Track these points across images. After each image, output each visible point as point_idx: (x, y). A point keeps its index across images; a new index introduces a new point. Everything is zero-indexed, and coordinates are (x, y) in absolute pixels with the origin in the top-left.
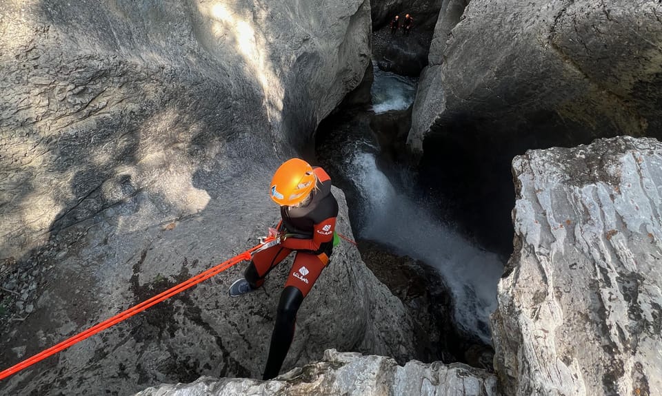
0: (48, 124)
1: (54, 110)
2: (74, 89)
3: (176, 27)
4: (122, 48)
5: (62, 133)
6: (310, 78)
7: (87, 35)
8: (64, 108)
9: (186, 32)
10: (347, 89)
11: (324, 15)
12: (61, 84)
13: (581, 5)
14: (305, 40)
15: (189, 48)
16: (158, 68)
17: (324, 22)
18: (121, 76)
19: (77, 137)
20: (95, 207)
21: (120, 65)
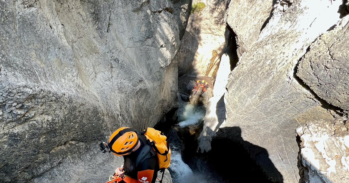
0: (3, 126)
1: (5, 118)
2: (17, 105)
3: (69, 71)
4: (41, 82)
5: (10, 132)
6: (143, 105)
7: (22, 73)
8: (11, 117)
9: (75, 74)
10: (164, 112)
11: (151, 66)
12: (9, 102)
13: (314, 52)
14: (140, 81)
15: (77, 83)
16: (62, 94)
17: (151, 70)
18: (42, 98)
19: (18, 135)
20: (28, 177)
21: (41, 92)
